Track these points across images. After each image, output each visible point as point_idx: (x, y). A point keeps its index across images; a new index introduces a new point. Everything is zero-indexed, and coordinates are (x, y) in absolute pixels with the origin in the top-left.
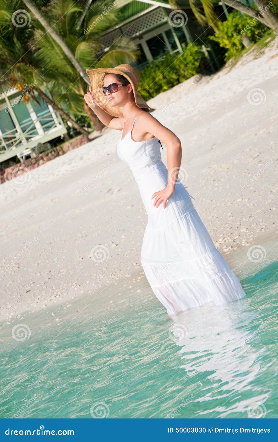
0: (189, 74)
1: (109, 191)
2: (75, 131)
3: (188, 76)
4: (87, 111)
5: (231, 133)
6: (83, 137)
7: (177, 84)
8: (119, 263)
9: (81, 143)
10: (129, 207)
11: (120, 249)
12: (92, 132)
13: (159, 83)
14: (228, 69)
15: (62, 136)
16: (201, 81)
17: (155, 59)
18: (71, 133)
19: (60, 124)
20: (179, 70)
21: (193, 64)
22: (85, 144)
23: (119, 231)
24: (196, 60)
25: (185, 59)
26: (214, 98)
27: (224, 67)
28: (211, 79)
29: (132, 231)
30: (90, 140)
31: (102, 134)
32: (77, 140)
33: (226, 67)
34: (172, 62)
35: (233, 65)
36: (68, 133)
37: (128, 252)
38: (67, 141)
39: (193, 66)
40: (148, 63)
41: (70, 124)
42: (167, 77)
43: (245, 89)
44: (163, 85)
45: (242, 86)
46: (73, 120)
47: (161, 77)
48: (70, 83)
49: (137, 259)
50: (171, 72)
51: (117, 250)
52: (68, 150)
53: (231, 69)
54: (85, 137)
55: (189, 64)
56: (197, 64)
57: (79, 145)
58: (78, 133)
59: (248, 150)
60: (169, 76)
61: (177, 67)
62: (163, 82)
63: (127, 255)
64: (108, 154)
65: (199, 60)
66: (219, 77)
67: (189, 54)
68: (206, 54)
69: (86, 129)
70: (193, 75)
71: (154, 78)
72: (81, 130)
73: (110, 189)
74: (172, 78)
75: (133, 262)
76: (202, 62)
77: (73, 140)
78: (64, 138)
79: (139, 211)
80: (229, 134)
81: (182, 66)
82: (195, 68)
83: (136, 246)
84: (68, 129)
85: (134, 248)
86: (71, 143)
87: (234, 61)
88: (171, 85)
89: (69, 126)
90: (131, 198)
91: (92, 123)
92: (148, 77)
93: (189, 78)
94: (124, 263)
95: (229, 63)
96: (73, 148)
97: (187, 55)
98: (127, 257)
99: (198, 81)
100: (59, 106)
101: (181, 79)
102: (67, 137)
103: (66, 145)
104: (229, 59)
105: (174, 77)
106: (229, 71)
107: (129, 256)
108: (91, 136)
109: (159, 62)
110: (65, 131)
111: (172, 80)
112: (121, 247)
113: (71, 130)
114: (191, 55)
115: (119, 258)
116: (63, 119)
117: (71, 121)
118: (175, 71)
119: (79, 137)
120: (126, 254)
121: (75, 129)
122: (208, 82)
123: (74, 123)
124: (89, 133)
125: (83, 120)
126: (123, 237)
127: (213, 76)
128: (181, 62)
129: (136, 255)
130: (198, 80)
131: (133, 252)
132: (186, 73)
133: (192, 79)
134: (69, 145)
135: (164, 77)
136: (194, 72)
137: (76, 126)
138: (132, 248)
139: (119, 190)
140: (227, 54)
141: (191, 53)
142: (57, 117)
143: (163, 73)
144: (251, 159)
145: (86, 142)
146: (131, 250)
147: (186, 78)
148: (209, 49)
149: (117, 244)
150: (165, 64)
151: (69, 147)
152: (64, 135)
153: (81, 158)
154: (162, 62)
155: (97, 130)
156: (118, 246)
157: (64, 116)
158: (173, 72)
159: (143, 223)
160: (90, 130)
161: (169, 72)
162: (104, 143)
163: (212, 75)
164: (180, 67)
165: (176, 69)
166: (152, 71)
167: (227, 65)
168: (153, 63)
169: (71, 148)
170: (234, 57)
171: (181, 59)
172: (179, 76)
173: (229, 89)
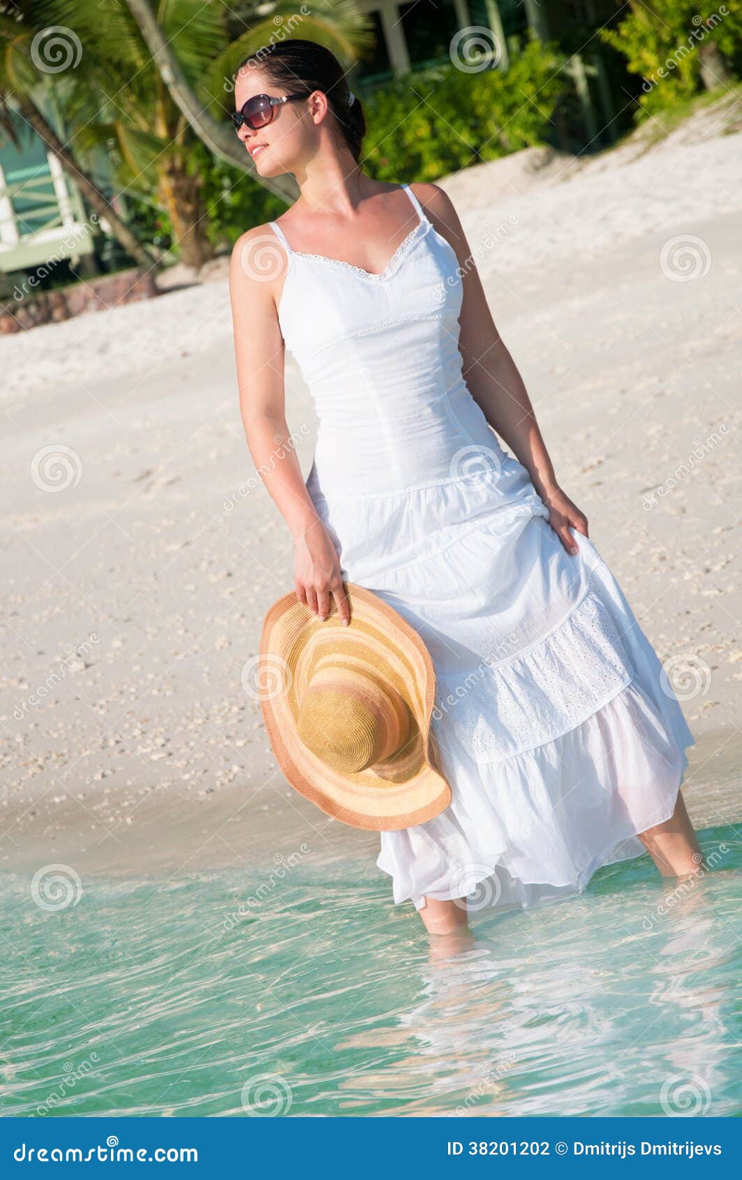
0: (514, 140)
1: (141, 478)
2: (118, 253)
3: (510, 146)
4: (167, 195)
5: (559, 370)
6: (139, 276)
7: (472, 164)
8: (70, 727)
9: (129, 296)
10: (175, 547)
11: (90, 683)
12: (172, 265)
13: (412, 151)
14: (639, 148)
15: (75, 260)
16: (547, 170)
17: (414, 71)
18: (107, 256)
19: (75, 219)
20: (485, 120)
21: (533, 110)
22: (139, 299)
23: (116, 620)
24: (542, 99)
25: (510, 89)
26: (553, 242)
27: (628, 140)
28: (579, 170)
29: (149, 630)
30: (158, 292)
31: (199, 279)
32: (116, 282)
33: (634, 142)
34: (468, 92)
35: (658, 138)
36: (97, 255)
37: (110, 699)
38: (86, 278)
39: (531, 118)
40: (391, 79)
41: (105, 225)
42: (443, 135)
43: (649, 231)
44: (427, 157)
45: (644, 217)
46: (117, 217)
47: (424, 131)
48: (127, 96)
49: (127, 726)
50: (459, 122)
51: (79, 684)
52: (83, 308)
53: (646, 151)
54: (146, 277)
55: (519, 107)
56: (545, 113)
57: (120, 300)
58: (126, 262)
59: (580, 436)
60: (448, 132)
61: (480, 110)
62: (426, 148)
63: (101, 707)
64: (185, 355)
65: (553, 102)
66: (603, 169)
67: (527, 75)
68: (582, 86)
69: (154, 250)
70: (525, 145)
71: (400, 132)
72: (138, 254)
73: (148, 473)
74: (456, 142)
75: (110, 734)
76: (564, 110)
77: (105, 281)
78: (80, 267)
79: (196, 566)
80: (552, 371)
81: (498, 110)
82: (535, 123)
83: (142, 682)
84: (99, 240)
85: (133, 690)
86: (97, 291)
87: (662, 127)
88: (450, 163)
89: (102, 233)
90: (193, 515)
91: (176, 239)
92: (384, 125)
93: (512, 152)
94: (83, 730)
95: (646, 128)
96: (101, 307)
97: (519, 77)
98: (102, 712)
99: (537, 169)
100: (82, 163)
101: (486, 151)
102: (90, 265)
103: (79, 291)
104: (647, 116)
105: (466, 138)
106: (639, 156)
107: (108, 711)
108: (165, 280)
109: (426, 84)
110: (87, 247)
111: (456, 149)
112: (99, 675)
113: (108, 246)
114: (531, 80)
115: (76, 714)
116: (87, 208)
117: (111, 218)
118: (471, 121)
119: (126, 275)
120: (102, 702)
121: (118, 246)
122: (567, 178)
123: (118, 226)
124: (162, 267)
125: (150, 220)
126: (117, 643)
127: (587, 162)
128: (496, 96)
129: (128, 713)
130: (538, 162)
131: (123, 702)
132: (505, 136)
133: (522, 157)
134: (91, 293)
135: (434, 134)
136: (530, 137)
137: (125, 238)
138: (125, 687)
139: (171, 483)
140: (644, 100)
141: (534, 72)
142: (70, 195)
143: (431, 120)
144: (577, 470)
145: (144, 295)
146: (121, 692)
147: (503, 150)
148: (593, 71)
149: (89, 662)
150: (444, 94)
151: (86, 300)
152: (82, 257)
153: (103, 350)
154: (436, 85)
155: (189, 265)
156: (89, 670)
157: (93, 198)
158: (466, 124)
159: (191, 611)
160: (167, 257)
161: (452, 121)
162: (189, 313)
163: (587, 158)
164: (489, 112)
165: (476, 118)
166: (400, 106)
167: (638, 134)
168: (405, 80)
169: (93, 305)
170: (663, 114)
171: (499, 85)
172: (482, 139)
173: (604, 219)
